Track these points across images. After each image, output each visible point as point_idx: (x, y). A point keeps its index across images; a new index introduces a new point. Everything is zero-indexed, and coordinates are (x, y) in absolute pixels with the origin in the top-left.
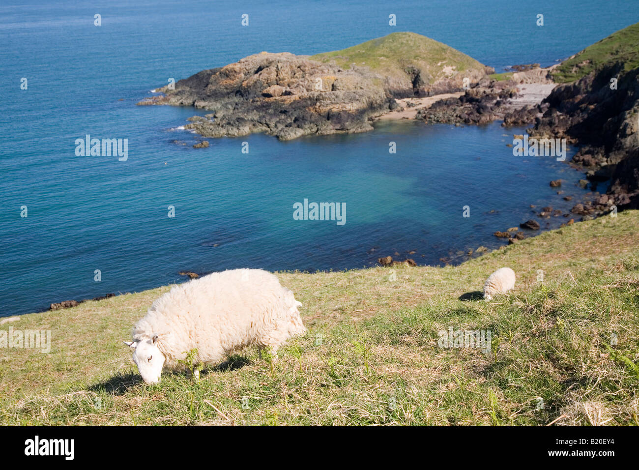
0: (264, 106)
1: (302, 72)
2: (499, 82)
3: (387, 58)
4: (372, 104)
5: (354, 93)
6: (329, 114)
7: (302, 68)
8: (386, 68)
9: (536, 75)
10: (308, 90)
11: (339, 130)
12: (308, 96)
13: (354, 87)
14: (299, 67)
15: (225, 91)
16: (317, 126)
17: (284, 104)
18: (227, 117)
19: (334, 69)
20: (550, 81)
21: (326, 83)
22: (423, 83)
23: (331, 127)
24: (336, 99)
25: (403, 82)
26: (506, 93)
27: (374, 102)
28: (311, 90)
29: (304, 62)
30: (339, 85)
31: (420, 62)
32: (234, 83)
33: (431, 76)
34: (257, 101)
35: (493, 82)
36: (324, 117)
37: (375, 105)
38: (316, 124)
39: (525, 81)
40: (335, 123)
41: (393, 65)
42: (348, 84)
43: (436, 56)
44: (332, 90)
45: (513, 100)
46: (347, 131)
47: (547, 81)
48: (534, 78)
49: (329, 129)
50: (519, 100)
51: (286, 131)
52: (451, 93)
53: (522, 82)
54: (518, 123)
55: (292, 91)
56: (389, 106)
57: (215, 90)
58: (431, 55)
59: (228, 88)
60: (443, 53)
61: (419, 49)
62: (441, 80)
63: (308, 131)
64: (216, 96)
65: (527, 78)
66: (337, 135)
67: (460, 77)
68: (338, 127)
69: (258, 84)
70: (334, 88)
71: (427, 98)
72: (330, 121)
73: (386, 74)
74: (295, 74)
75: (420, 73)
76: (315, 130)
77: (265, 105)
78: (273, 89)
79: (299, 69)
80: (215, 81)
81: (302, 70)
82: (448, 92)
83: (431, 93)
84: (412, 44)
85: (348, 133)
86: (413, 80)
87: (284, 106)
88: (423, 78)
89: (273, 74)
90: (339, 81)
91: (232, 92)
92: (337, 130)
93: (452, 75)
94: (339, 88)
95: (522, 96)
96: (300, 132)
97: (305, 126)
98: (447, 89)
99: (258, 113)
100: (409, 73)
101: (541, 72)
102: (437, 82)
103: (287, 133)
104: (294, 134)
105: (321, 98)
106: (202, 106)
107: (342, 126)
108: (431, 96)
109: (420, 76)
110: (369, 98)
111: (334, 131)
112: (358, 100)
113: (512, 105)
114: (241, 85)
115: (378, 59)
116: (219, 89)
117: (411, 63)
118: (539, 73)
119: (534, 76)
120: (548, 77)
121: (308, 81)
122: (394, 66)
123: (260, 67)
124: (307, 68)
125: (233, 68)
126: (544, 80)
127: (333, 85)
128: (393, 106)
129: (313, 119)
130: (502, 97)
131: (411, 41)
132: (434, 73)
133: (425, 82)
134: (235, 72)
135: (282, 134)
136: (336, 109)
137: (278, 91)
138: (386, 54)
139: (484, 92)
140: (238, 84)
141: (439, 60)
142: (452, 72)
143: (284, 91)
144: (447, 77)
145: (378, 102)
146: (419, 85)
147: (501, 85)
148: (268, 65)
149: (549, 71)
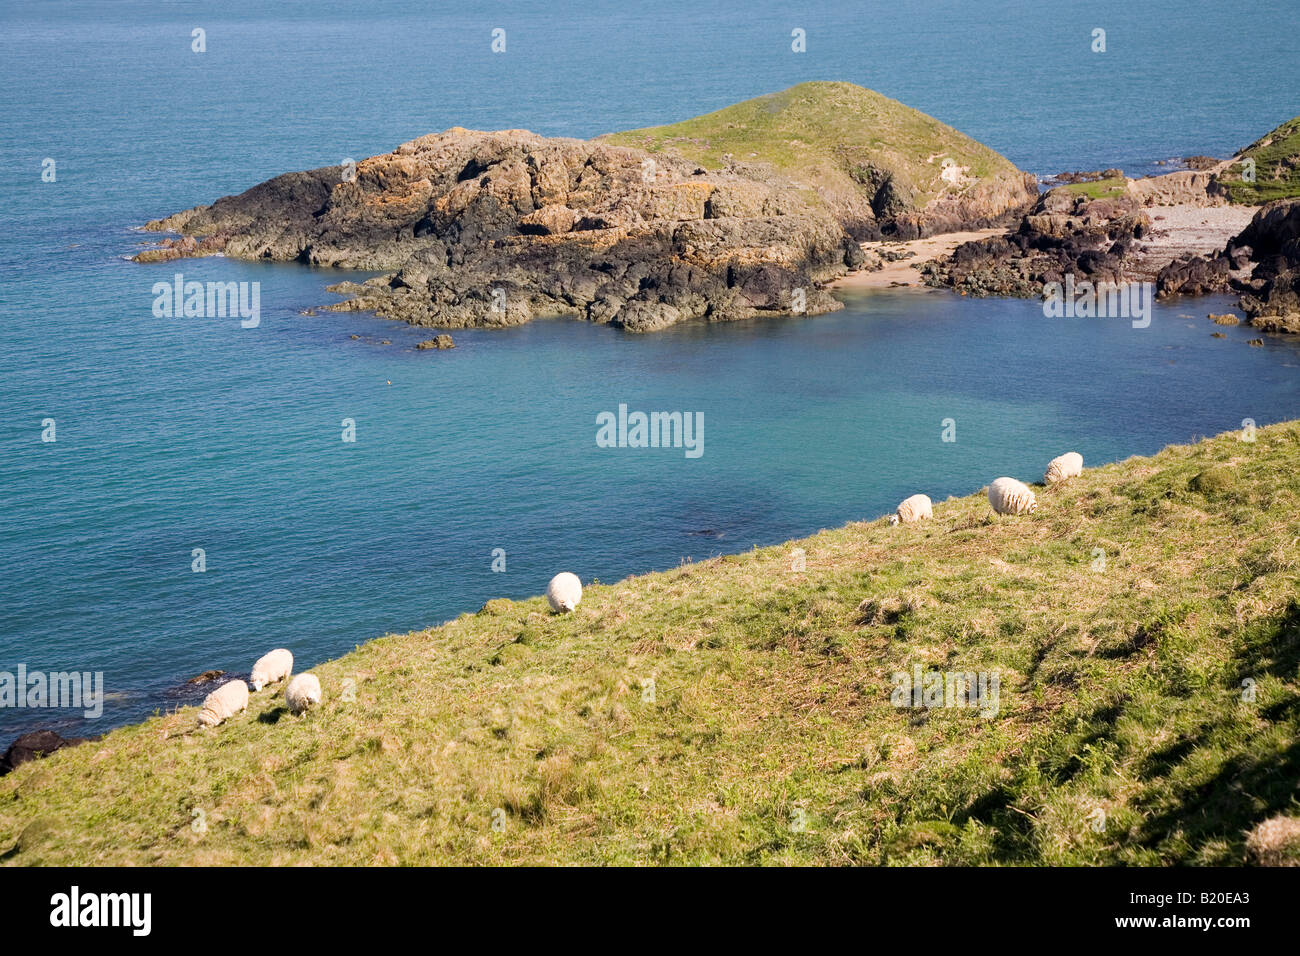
0: (537, 256)
1: (599, 176)
2: (1097, 200)
3: (807, 142)
4: (813, 250)
5: (769, 223)
6: (730, 270)
7: (598, 165)
8: (812, 166)
9: (1182, 187)
10: (645, 216)
11: (764, 308)
12: (652, 231)
13: (760, 209)
14: (589, 163)
15: (388, 223)
16: (707, 299)
17: (591, 250)
18: (447, 283)
19: (681, 167)
20: (1219, 199)
21: (691, 200)
22: (902, 204)
23: (744, 302)
24: (726, 237)
25: (853, 202)
26: (1126, 227)
27: (818, 245)
28: (655, 216)
29: (603, 150)
30: (722, 201)
31: (887, 155)
32: (411, 202)
33: (915, 190)
34: (512, 244)
35: (1081, 201)
36: (719, 277)
37: (821, 253)
38: (705, 296)
39: (1155, 199)
40: (753, 292)
41: (824, 159)
42: (746, 202)
43: (919, 141)
44: (707, 216)
45: (1144, 242)
46: (784, 313)
47: (1211, 200)
48: (1178, 193)
49: (742, 306)
50: (1159, 242)
51: (641, 310)
52: (971, 230)
53: (1149, 202)
54: (1194, 291)
55: (604, 216)
56: (845, 257)
57: (361, 221)
58: (908, 138)
59: (396, 214)
60: (933, 135)
61: (877, 124)
62: (940, 198)
63: (688, 313)
64: (365, 233)
65: (1161, 194)
66: (758, 320)
67: (985, 192)
68: (762, 301)
69: (485, 204)
70: (710, 210)
71: (921, 241)
72: (737, 288)
73: (814, 181)
74: (579, 180)
75: (889, 179)
76: (702, 309)
77: (540, 252)
78: (551, 213)
79: (589, 167)
80: (347, 197)
81: (597, 170)
82: (962, 229)
83: (925, 230)
84: (857, 110)
85: (788, 315)
86: (872, 198)
87: (591, 255)
88: (899, 192)
89: (523, 180)
90: (724, 193)
91: (406, 226)
92: (757, 308)
93: (966, 186)
94: (726, 211)
95: (1163, 233)
96: (672, 314)
97: (680, 299)
98: (959, 221)
99: (528, 273)
100: (863, 182)
101: (1193, 178)
102: (932, 204)
103: (646, 316)
104: (661, 318)
105: (687, 234)
106: (332, 260)
107: (770, 299)
108: (927, 238)
109: (891, 189)
110: (806, 234)
111: (752, 312)
112: (783, 239)
113: (1150, 255)
114: (431, 208)
115: (786, 145)
116: (371, 218)
117: (866, 156)
118: (1189, 182)
119: (1176, 188)
120: (1213, 188)
121: (645, 194)
122: (828, 164)
123: (473, 162)
124: (611, 166)
125: (398, 166)
126: (1204, 197)
127: (708, 205)
128: (856, 259)
129: (697, 281)
130: (1117, 236)
131: (853, 102)
132: (922, 181)
133: (905, 203)
134: (404, 175)
135: (632, 316)
136: (746, 258)
137: (562, 218)
138: (802, 133)
139: (1069, 225)
140: (421, 205)
141: (928, 149)
142: (964, 178)
143: (578, 219)
144: (954, 192)
145: (827, 245)
146: (890, 210)
147: (1102, 211)
148: (497, 158)
149: (1213, 177)
